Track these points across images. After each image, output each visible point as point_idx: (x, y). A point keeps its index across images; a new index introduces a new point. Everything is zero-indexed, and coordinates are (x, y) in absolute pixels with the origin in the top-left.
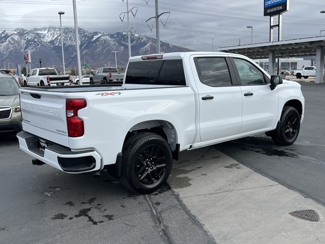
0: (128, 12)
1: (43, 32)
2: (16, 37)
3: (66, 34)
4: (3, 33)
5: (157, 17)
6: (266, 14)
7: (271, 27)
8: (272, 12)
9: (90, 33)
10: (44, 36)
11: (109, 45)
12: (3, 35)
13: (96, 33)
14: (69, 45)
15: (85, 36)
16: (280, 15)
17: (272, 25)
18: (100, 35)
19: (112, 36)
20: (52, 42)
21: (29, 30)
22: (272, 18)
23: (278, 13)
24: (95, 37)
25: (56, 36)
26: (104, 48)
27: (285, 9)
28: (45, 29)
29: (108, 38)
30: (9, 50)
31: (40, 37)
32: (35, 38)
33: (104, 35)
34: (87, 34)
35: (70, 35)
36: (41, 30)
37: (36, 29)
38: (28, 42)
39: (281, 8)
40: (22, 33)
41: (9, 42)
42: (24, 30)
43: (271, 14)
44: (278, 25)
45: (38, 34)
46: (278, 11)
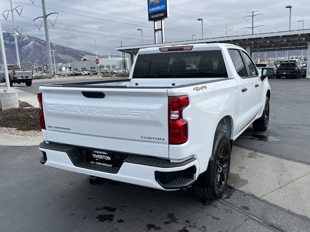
0: (12, 11)
5: (45, 17)
6: (150, 19)
7: (155, 31)
8: (156, 18)
16: (163, 21)
17: (156, 29)
22: (156, 23)
23: (161, 18)
27: (166, 16)
39: (163, 14)
43: (155, 20)
44: (161, 29)
46: (160, 17)
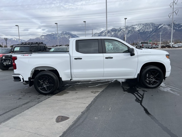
0: (173, 13)
1: (136, 26)
2: (124, 30)
3: (146, 26)
4: (120, 28)
9: (158, 25)
10: (136, 28)
11: (167, 30)
12: (120, 29)
13: (161, 25)
14: (147, 31)
15: (155, 26)
18: (163, 25)
19: (169, 25)
20: (139, 30)
21: (130, 26)
24: (160, 27)
25: (141, 28)
26: (164, 32)
28: (136, 25)
29: (167, 26)
30: (121, 35)
31: (134, 29)
32: (132, 29)
33: (165, 25)
34: (156, 25)
35: (147, 27)
36: (134, 25)
37: (133, 26)
38: (129, 32)
40: (127, 28)
41: (122, 32)
42: (128, 26)
45: (133, 27)
